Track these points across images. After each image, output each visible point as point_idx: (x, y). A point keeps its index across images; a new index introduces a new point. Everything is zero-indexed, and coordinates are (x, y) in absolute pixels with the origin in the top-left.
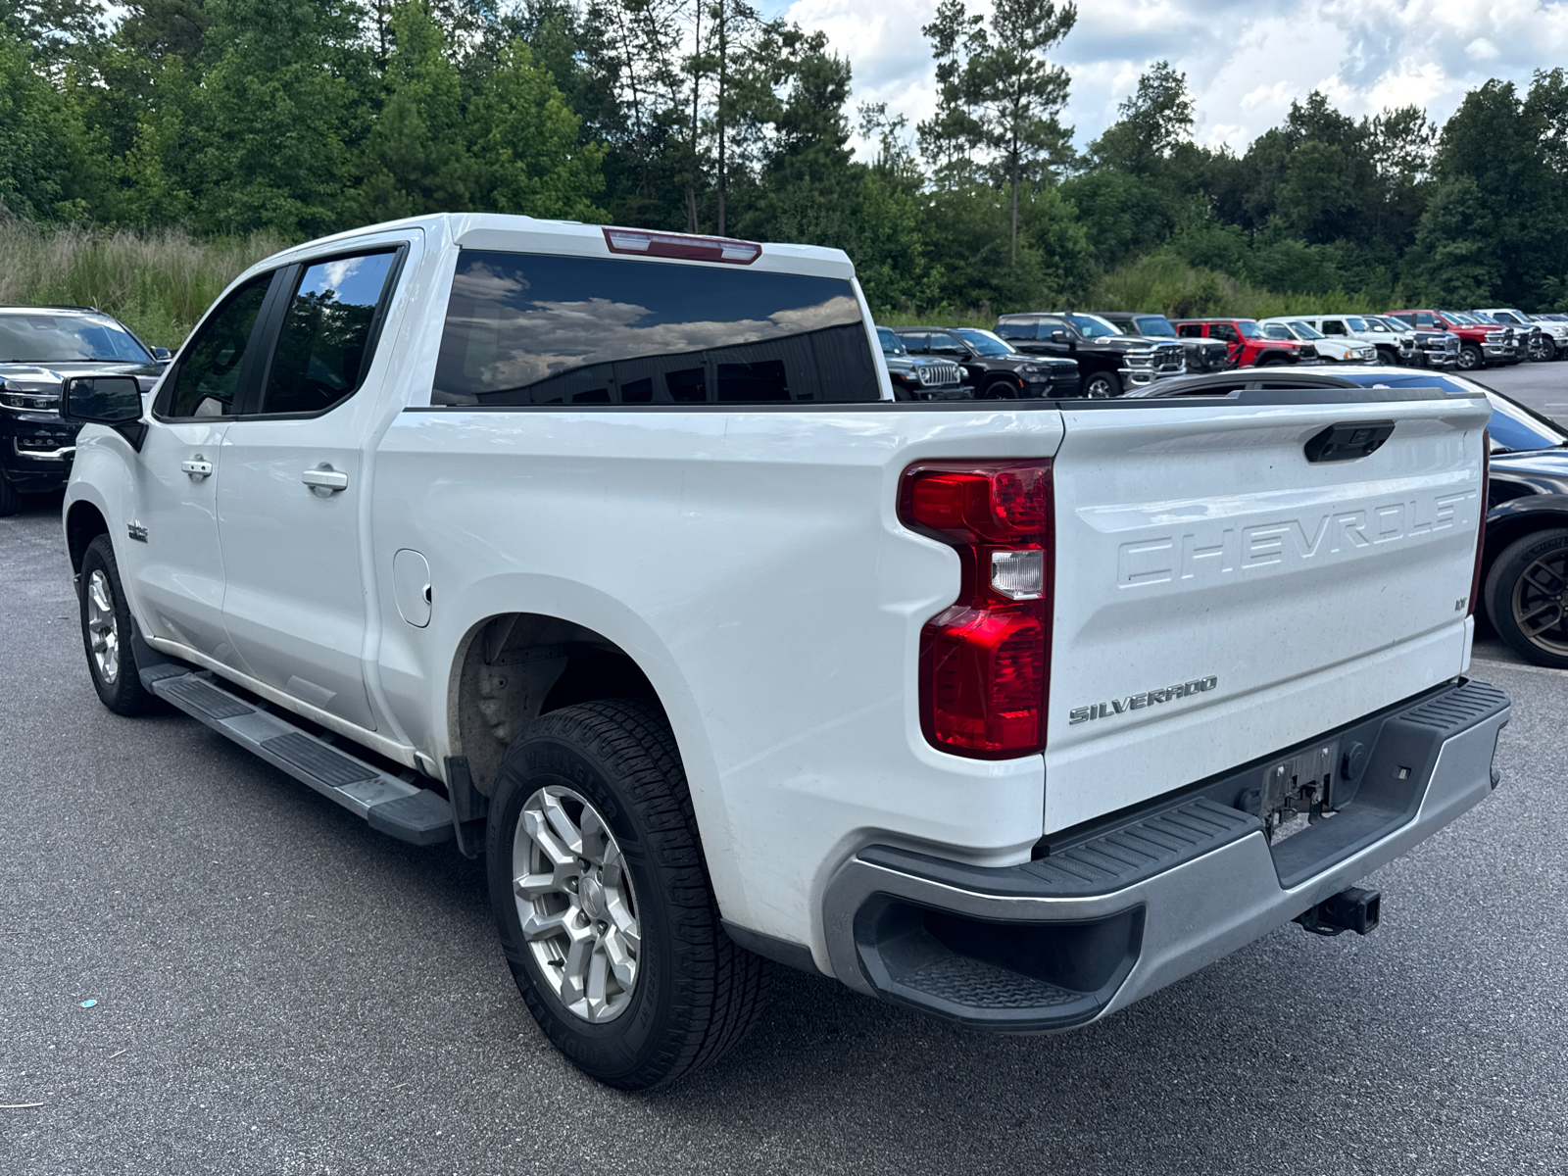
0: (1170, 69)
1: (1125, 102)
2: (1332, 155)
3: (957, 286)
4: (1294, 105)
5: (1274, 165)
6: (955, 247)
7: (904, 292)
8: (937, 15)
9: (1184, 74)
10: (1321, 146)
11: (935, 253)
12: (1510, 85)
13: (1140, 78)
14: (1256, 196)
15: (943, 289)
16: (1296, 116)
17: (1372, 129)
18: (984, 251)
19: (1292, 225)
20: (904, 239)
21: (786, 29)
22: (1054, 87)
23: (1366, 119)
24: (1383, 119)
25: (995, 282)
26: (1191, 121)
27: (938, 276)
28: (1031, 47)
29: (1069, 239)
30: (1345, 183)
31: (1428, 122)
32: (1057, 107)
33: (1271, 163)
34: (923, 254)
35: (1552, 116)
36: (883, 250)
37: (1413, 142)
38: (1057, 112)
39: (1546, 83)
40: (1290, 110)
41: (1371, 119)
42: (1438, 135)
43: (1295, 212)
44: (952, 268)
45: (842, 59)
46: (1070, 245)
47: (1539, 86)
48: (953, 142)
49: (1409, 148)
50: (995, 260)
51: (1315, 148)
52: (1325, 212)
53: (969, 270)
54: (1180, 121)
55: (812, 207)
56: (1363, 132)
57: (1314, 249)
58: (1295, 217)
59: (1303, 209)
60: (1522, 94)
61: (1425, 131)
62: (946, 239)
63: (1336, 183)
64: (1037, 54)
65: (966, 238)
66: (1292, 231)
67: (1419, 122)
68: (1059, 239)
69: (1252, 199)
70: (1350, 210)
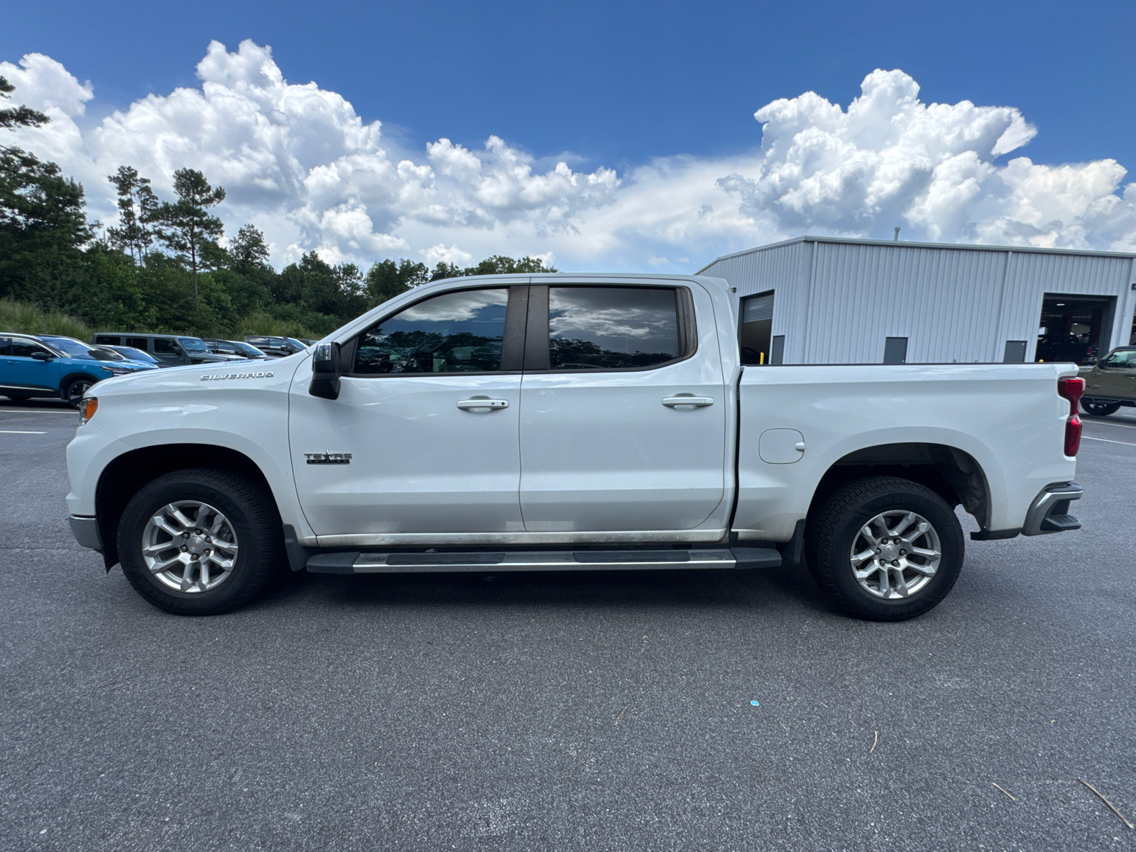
0: (255, 229)
1: (232, 239)
2: (324, 278)
3: (165, 318)
4: (304, 255)
5: (298, 279)
6: (161, 298)
7: (133, 319)
8: (119, 172)
9: (262, 233)
10: (319, 275)
11: (150, 300)
12: (394, 263)
13: (239, 229)
14: (290, 291)
15: (157, 319)
16: (305, 259)
17: (338, 270)
18: (182, 302)
19: (310, 307)
20: (130, 290)
21: (24, 155)
22: (215, 226)
23: (335, 266)
24: (342, 267)
25: (190, 318)
26: (268, 255)
27: (155, 312)
28: (200, 204)
29: (223, 301)
30: (330, 291)
31: (360, 271)
32: (218, 236)
33: (296, 278)
34: (143, 299)
35: (409, 276)
36: (115, 294)
37: (355, 278)
38: (217, 239)
39: (406, 264)
40: (303, 257)
41: (337, 266)
42: (364, 277)
43: (311, 301)
44: (161, 309)
45: (76, 182)
46: (224, 304)
47: (403, 265)
48: (133, 242)
49: (353, 280)
50: (188, 307)
51: (317, 275)
52: (323, 302)
53: (172, 311)
54: (263, 253)
55: (61, 264)
56: (334, 271)
57: (326, 317)
58: (311, 302)
59: (314, 300)
60: (398, 267)
61: (358, 275)
62: (155, 293)
63: (327, 291)
64: (203, 207)
65: (168, 294)
66: (311, 309)
67: (356, 271)
68: (217, 301)
69: (290, 292)
70: (334, 302)
